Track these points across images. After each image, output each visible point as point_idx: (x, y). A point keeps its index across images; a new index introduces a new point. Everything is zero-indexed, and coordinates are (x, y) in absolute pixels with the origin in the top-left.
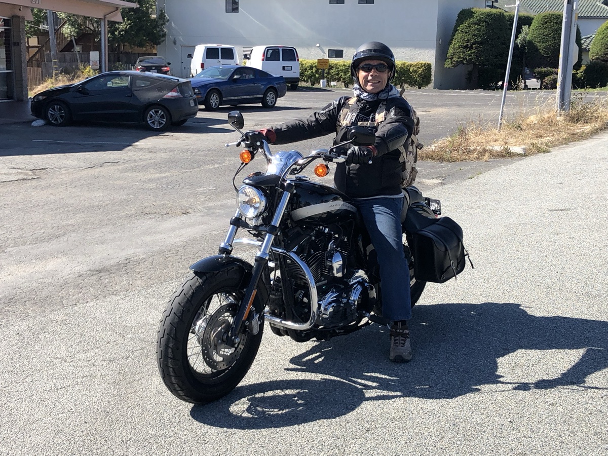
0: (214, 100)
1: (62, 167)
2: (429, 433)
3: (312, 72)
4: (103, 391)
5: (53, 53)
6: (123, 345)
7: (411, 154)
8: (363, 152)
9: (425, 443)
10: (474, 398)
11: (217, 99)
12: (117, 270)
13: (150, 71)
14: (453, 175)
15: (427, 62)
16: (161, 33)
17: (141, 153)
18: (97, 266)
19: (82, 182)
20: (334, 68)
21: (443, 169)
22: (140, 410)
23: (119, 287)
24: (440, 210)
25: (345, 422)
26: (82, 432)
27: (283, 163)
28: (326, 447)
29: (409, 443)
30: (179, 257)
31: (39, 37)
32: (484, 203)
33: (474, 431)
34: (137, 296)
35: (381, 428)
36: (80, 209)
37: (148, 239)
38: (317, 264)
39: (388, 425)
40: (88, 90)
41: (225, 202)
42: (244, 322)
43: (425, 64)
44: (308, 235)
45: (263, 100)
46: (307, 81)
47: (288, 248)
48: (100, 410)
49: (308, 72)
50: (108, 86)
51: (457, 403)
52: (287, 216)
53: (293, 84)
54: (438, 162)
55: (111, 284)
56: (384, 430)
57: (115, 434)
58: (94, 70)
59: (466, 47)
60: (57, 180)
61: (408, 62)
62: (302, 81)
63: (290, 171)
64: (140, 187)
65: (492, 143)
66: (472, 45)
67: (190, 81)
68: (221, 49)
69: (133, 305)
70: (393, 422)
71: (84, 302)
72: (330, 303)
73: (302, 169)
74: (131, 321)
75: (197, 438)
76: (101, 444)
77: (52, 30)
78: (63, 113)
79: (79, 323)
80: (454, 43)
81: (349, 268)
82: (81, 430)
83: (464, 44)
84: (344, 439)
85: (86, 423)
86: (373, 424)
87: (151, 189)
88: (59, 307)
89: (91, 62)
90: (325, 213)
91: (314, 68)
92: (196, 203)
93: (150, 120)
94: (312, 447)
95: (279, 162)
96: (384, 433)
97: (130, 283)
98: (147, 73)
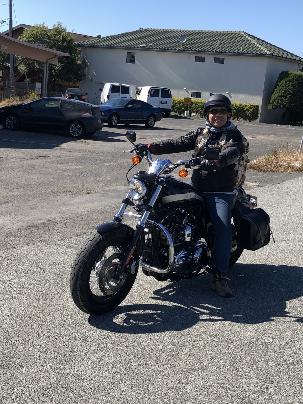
0: (114, 120)
1: (12, 157)
2: (234, 346)
3: (180, 106)
4: (29, 304)
5: (11, 81)
6: (43, 275)
7: (242, 166)
8: (211, 163)
9: (230, 352)
10: (264, 326)
11: (116, 119)
12: (43, 227)
13: (74, 99)
14: (267, 180)
15: (256, 105)
16: (83, 74)
17: (64, 152)
18: (30, 224)
19: (25, 168)
20: (195, 104)
21: (261, 176)
22: (51, 318)
23: (43, 238)
24: (256, 203)
25: (181, 335)
26: (14, 329)
27: (159, 166)
28: (167, 350)
29: (220, 352)
30: (83, 221)
31: (4, 70)
32: (285, 201)
33: (263, 347)
34: (54, 245)
35: (203, 340)
36: (22, 186)
37: (64, 208)
38: (175, 232)
39: (208, 339)
40: (33, 108)
41: (116, 188)
42: (126, 266)
43: (255, 106)
44: (171, 213)
45: (146, 122)
46: (176, 112)
47: (157, 221)
48: (26, 316)
49: (177, 106)
50: (46, 106)
51: (253, 329)
52: (159, 200)
53: (166, 113)
54: (258, 171)
55: (38, 236)
56: (205, 342)
57: (34, 331)
58: (38, 95)
59: (283, 96)
60: (9, 166)
61: (244, 104)
62: (173, 111)
63: (163, 172)
64: (62, 174)
65: (294, 162)
66: (287, 95)
67: (100, 107)
68: (122, 87)
69: (51, 250)
70: (211, 338)
71: (20, 246)
72: (181, 258)
73: (170, 171)
74: (49, 261)
75: (86, 338)
76: (25, 337)
77: (12, 67)
78: (15, 122)
79: (16, 259)
80: (275, 93)
81: (195, 236)
82: (13, 328)
83: (281, 94)
84: (179, 345)
85: (16, 323)
86: (198, 338)
87: (69, 176)
88: (4, 248)
89: (36, 89)
90: (183, 200)
91: (181, 103)
92: (97, 187)
93: (71, 131)
94: (158, 349)
95: (156, 166)
96: (204, 344)
97: (51, 236)
98: (72, 100)
